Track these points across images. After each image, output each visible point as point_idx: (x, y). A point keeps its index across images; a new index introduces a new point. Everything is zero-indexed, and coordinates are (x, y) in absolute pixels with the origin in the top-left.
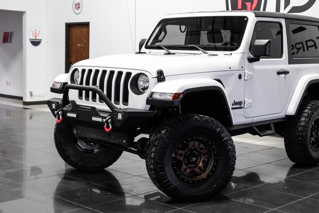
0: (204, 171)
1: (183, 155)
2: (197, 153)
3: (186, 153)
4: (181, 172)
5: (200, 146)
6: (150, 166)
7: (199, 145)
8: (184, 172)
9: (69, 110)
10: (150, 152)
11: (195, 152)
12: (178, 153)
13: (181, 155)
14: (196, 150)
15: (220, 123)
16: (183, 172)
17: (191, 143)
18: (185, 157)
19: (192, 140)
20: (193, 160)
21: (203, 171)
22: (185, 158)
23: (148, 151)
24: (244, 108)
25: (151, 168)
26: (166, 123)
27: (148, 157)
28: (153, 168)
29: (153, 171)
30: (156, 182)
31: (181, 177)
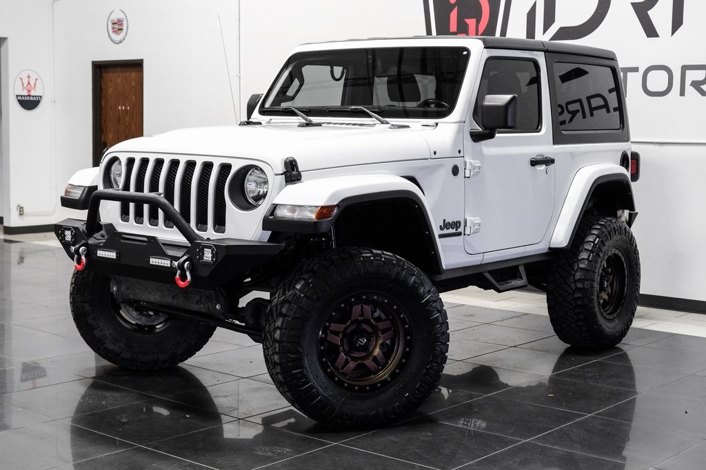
0: (385, 365)
1: (341, 332)
2: (369, 329)
3: (346, 328)
4: (336, 369)
5: (376, 315)
6: (272, 357)
7: (373, 312)
8: (343, 368)
9: (101, 243)
10: (272, 329)
11: (364, 326)
12: (331, 329)
13: (336, 333)
14: (367, 322)
15: (416, 266)
16: (340, 367)
17: (357, 309)
18: (344, 336)
19: (359, 301)
20: (362, 342)
21: (381, 364)
22: (345, 340)
23: (267, 327)
24: (464, 235)
25: (275, 362)
26: (305, 268)
27: (269, 338)
28: (278, 361)
29: (279, 367)
30: (286, 389)
31: (336, 379)
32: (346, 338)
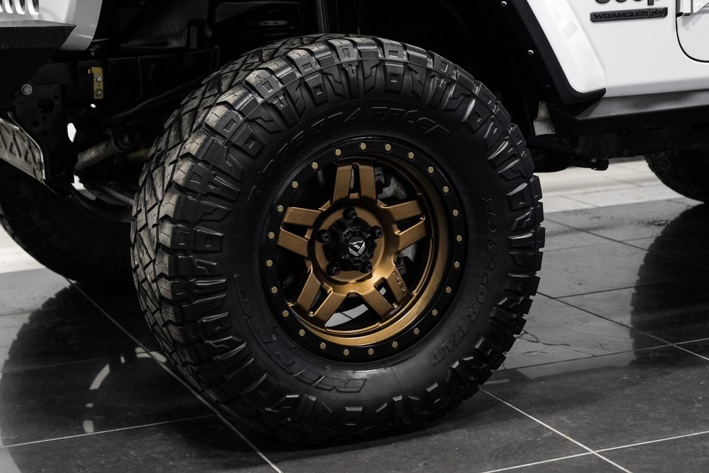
0: (406, 300)
1: (310, 227)
2: (372, 221)
3: (323, 216)
4: (298, 308)
5: (388, 191)
6: (154, 285)
7: (379, 187)
8: (314, 309)
10: (153, 220)
11: (362, 214)
12: (286, 220)
13: (299, 230)
14: (368, 204)
15: (478, 77)
16: (308, 307)
17: (344, 173)
18: (317, 236)
19: (353, 157)
20: (356, 250)
21: (399, 299)
22: (318, 247)
23: (142, 217)
24: (678, 14)
25: (162, 297)
26: (225, 83)
27: (146, 242)
28: (169, 296)
29: (170, 310)
30: (188, 359)
31: (302, 333)
32: (321, 241)
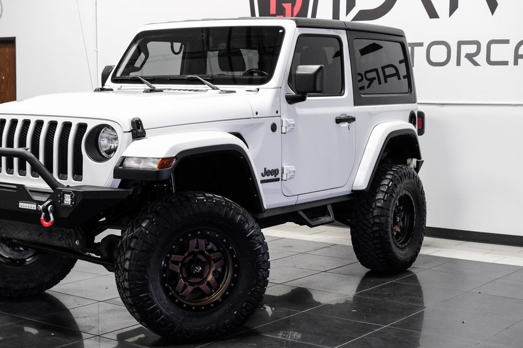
0: (217, 289)
1: (180, 262)
2: (204, 259)
3: (185, 258)
4: (177, 293)
5: (209, 247)
6: (123, 284)
7: (206, 245)
8: (182, 292)
10: (122, 260)
11: (200, 257)
12: (172, 259)
13: (176, 263)
14: (202, 253)
15: (242, 206)
16: (180, 291)
17: (193, 243)
18: (183, 265)
19: (195, 236)
20: (198, 270)
21: (214, 288)
23: (119, 259)
24: (282, 180)
25: (125, 288)
26: (149, 210)
27: (120, 267)
28: (128, 287)
29: (128, 292)
30: (135, 310)
31: (177, 301)
32: (184, 267)
